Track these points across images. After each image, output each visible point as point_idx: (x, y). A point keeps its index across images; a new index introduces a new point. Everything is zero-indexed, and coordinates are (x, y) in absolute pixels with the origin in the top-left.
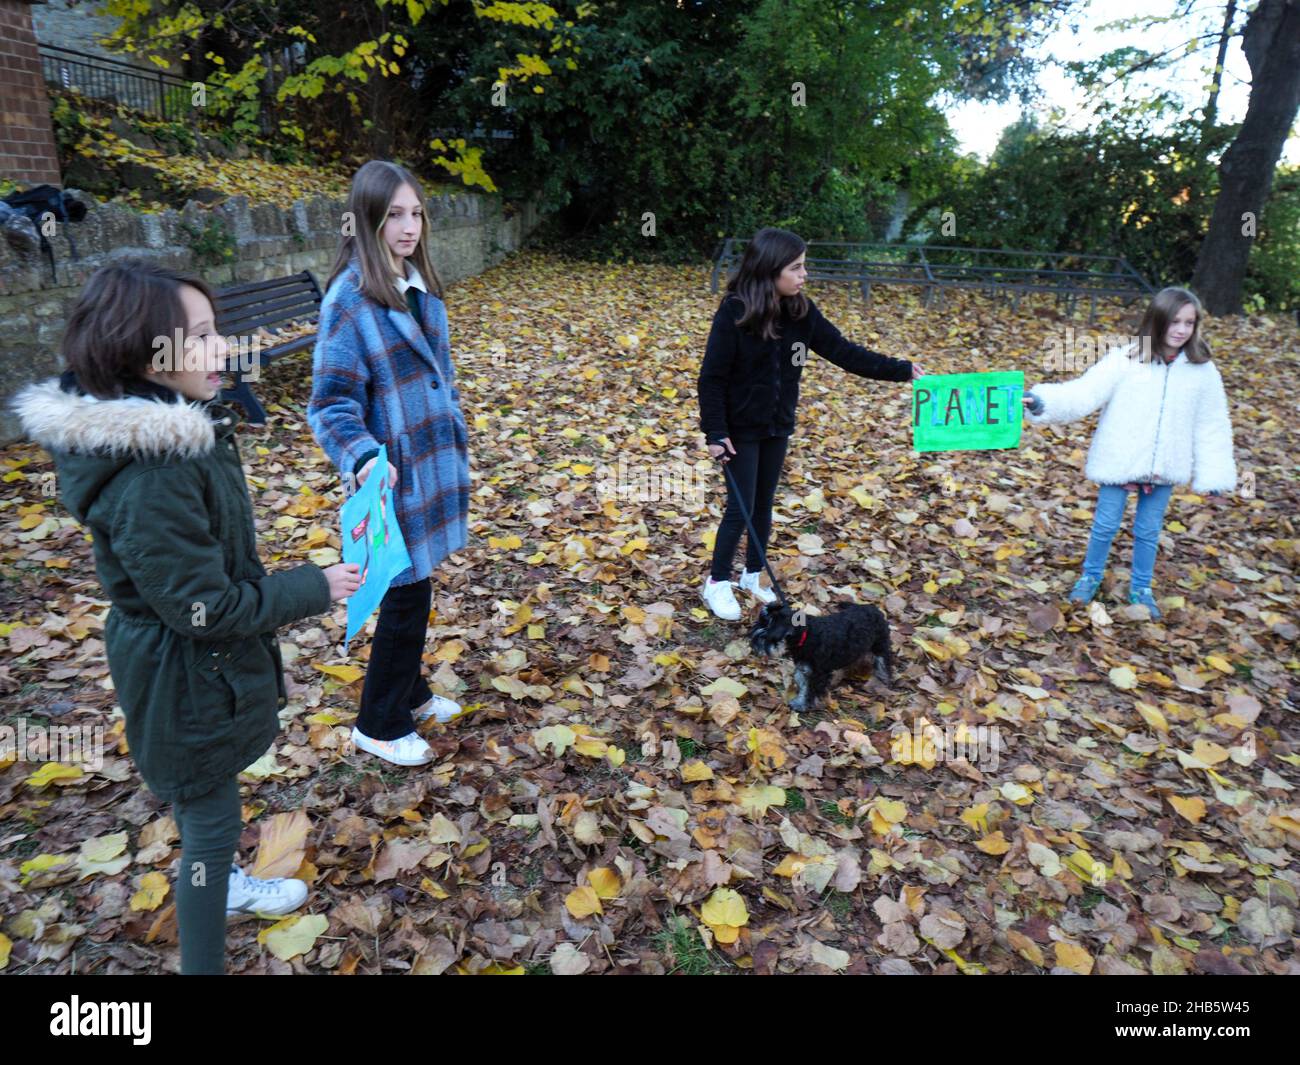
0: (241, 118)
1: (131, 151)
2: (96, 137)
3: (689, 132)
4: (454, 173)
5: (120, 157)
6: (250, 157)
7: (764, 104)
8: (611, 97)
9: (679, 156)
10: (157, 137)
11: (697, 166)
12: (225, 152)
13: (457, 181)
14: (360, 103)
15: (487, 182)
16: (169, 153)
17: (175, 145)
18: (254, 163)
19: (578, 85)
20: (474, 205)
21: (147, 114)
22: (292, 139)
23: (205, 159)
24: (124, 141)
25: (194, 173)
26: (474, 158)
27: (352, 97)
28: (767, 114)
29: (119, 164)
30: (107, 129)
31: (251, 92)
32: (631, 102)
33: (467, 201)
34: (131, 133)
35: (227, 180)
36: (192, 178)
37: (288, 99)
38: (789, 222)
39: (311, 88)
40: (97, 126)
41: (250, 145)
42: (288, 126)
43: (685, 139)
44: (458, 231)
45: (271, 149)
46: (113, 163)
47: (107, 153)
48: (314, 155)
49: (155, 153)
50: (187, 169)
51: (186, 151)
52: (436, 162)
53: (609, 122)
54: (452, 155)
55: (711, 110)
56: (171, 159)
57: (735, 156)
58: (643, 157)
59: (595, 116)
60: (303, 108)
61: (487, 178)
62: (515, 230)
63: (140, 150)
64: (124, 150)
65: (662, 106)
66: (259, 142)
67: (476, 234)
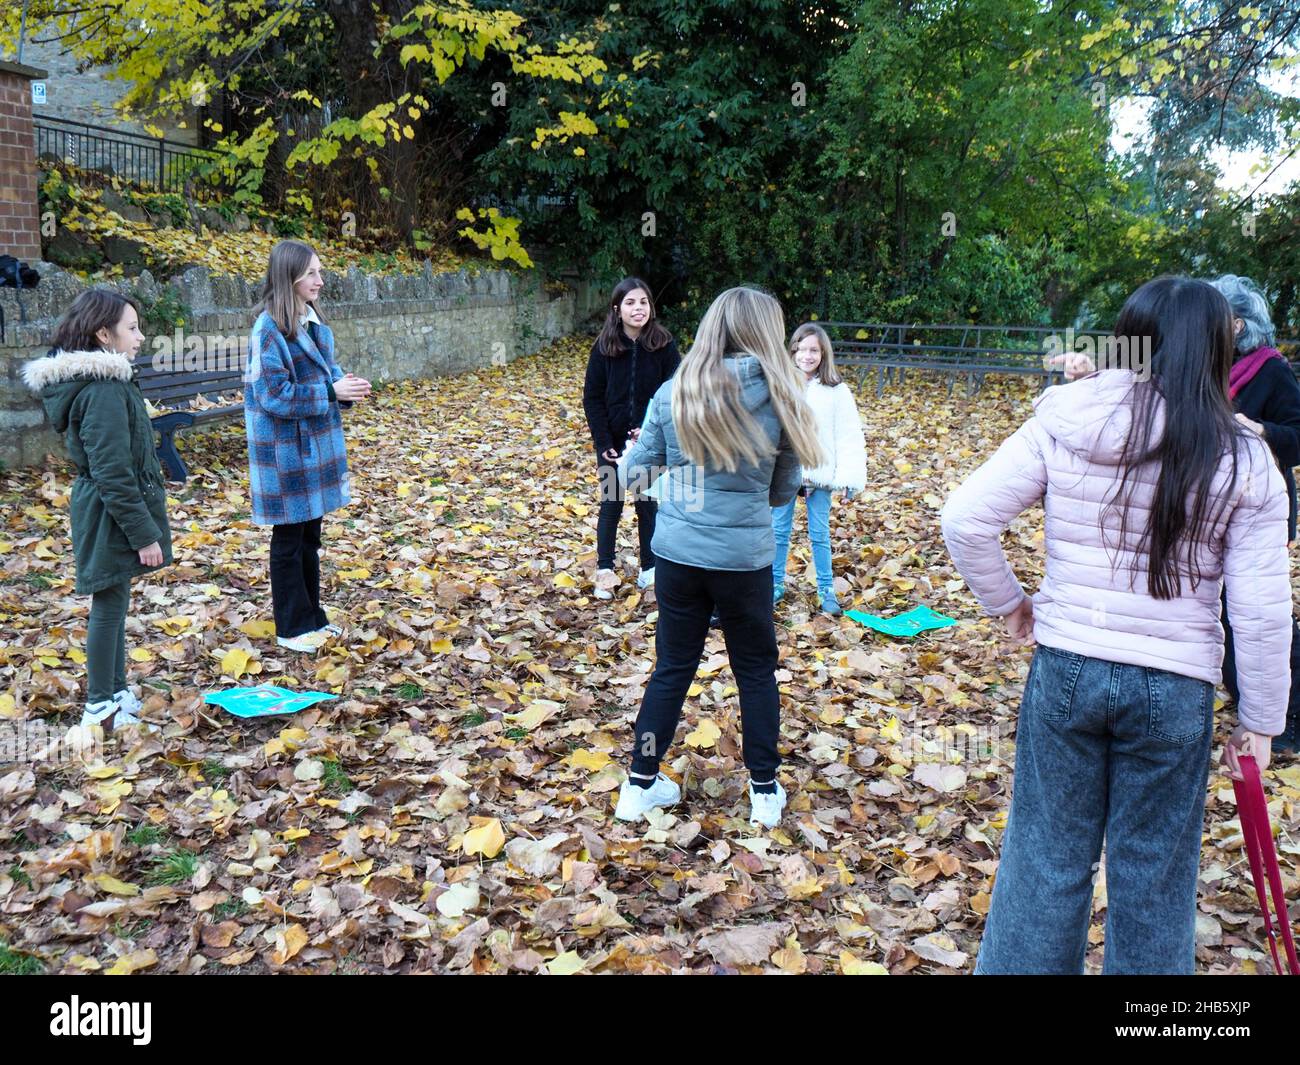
0: (243, 187)
1: (119, 224)
2: (84, 210)
3: (770, 196)
4: (482, 246)
5: (106, 230)
6: (251, 229)
7: (856, 162)
8: (669, 158)
9: (757, 224)
10: (149, 210)
11: (781, 235)
12: (223, 224)
13: (484, 255)
14: (379, 169)
15: (522, 257)
16: (161, 225)
17: (167, 217)
18: (255, 237)
19: (630, 146)
20: (503, 283)
21: (143, 184)
22: (301, 209)
23: (198, 232)
24: (113, 214)
25: (183, 247)
26: (510, 228)
27: (372, 163)
28: (862, 173)
29: (104, 238)
30: (97, 202)
31: (258, 159)
32: (691, 163)
33: (493, 278)
34: (123, 206)
35: (218, 254)
36: (180, 251)
37: (299, 166)
38: (902, 301)
39: (324, 153)
40: (86, 199)
41: (251, 216)
42: (295, 195)
43: (764, 204)
44: (478, 312)
45: (275, 220)
46: (98, 237)
47: (93, 227)
48: (325, 227)
49: (145, 226)
50: (175, 242)
51: (179, 224)
52: (462, 234)
53: (666, 187)
54: (483, 225)
55: (796, 171)
56: (161, 232)
57: (826, 224)
58: (712, 226)
59: (649, 180)
60: (316, 177)
61: (523, 252)
62: (565, 312)
63: (129, 223)
64: (112, 224)
65: (729, 167)
66: (263, 213)
67: (506, 315)
